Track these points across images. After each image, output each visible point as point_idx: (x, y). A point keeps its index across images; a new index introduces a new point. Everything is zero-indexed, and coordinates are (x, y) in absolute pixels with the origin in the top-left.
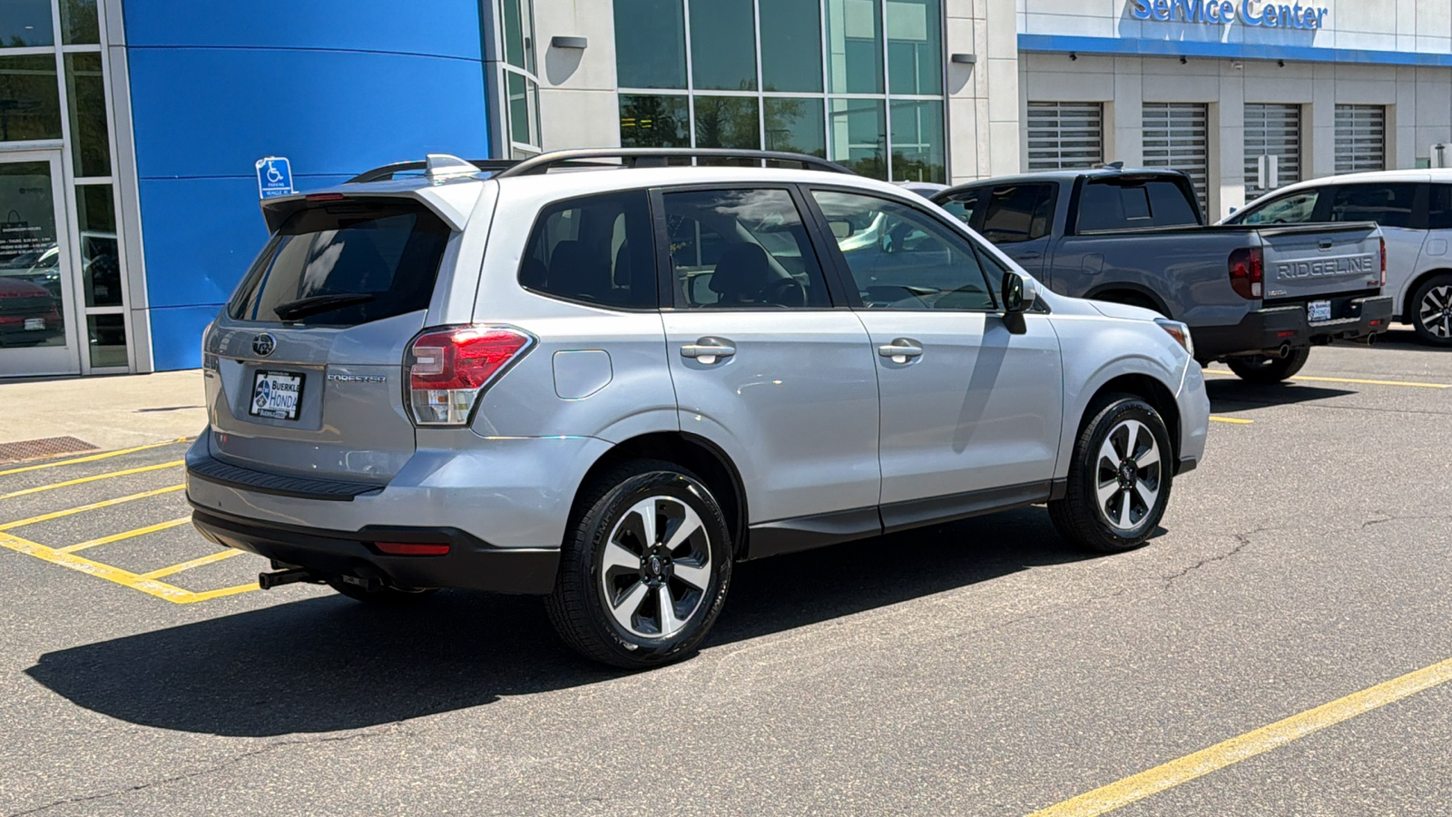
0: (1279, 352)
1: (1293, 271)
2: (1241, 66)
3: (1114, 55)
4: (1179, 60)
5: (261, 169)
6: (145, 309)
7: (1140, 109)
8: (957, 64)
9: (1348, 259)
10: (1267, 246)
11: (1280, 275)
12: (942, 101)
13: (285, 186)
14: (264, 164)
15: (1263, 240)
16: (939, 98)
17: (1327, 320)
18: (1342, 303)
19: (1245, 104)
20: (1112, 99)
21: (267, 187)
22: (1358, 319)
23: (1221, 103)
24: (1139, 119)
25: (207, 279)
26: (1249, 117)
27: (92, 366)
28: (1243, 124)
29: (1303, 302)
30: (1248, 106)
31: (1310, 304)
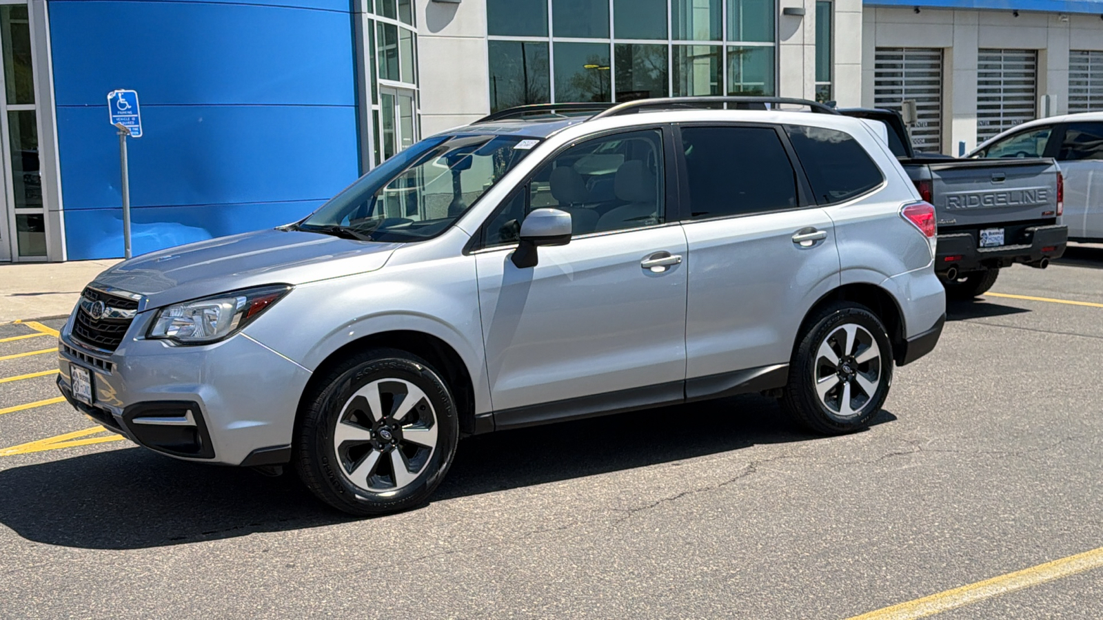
0: (947, 274)
1: (962, 203)
2: (1067, 20)
3: (954, 9)
4: (1012, 14)
5: (111, 100)
6: (58, 211)
7: (976, 54)
8: (788, 16)
9: (1022, 192)
10: (937, 179)
11: (950, 205)
12: (774, 47)
13: (133, 114)
14: (114, 95)
15: (933, 173)
16: (771, 44)
17: (1000, 246)
18: (1015, 232)
19: (1071, 51)
20: (951, 45)
21: (117, 114)
22: (1030, 246)
23: (1049, 50)
24: (975, 62)
25: (111, 187)
26: (1073, 62)
27: (20, 255)
28: (1068, 68)
29: (976, 230)
30: (1072, 53)
31: (982, 232)
